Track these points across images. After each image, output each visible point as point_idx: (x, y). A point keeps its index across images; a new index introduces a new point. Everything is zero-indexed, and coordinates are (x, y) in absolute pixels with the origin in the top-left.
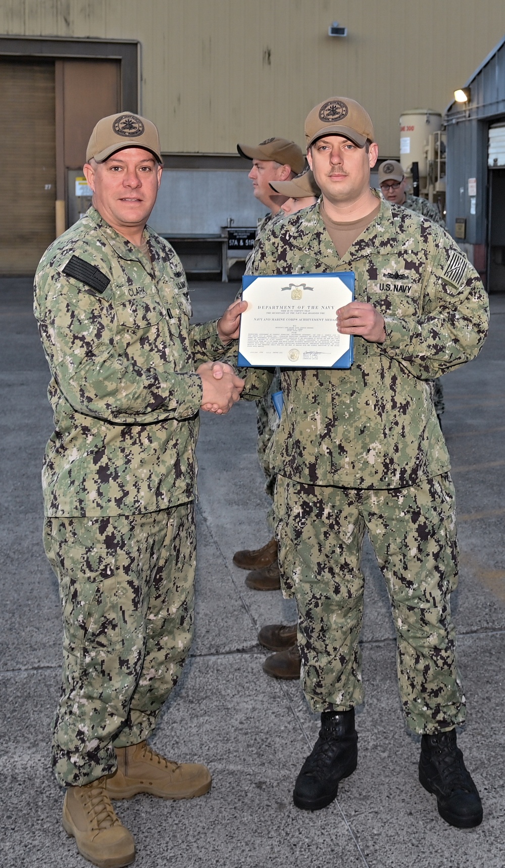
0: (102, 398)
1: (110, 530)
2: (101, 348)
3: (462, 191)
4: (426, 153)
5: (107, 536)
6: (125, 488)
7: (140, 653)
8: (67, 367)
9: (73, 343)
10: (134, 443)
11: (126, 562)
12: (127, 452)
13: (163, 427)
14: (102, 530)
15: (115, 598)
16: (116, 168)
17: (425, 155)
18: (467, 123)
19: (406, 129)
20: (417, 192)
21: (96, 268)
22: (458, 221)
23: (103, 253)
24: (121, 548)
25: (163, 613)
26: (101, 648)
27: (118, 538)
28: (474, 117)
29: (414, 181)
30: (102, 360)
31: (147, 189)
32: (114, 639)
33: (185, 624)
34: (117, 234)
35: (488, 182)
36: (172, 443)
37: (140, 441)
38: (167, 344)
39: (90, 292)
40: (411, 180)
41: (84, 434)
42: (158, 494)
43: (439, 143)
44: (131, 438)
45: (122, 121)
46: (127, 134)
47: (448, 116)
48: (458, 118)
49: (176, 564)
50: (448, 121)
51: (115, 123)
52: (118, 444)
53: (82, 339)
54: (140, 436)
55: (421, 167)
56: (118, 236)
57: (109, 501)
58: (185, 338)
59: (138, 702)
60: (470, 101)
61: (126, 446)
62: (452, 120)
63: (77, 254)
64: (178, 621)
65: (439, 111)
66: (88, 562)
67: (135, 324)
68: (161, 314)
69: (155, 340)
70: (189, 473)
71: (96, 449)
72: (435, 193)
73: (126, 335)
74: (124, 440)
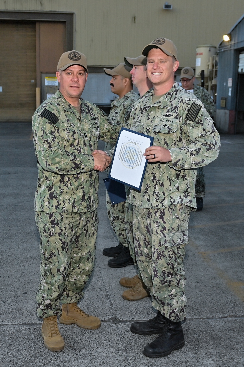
0: (54, 165)
1: (53, 218)
2: (54, 145)
3: (225, 84)
4: (208, 66)
5: (52, 220)
6: (59, 202)
7: (65, 268)
8: (41, 152)
9: (44, 143)
10: (65, 185)
11: (59, 231)
12: (62, 188)
13: (77, 180)
14: (50, 217)
15: (55, 245)
16: (69, 73)
17: (207, 67)
18: (229, 51)
19: (199, 54)
20: (203, 85)
21: (54, 114)
22: (222, 99)
23: (57, 108)
24: (57, 225)
25: (80, 254)
26: (51, 264)
27: (56, 221)
28: (232, 48)
29: (202, 79)
30: (54, 150)
31: (81, 82)
32: (55, 261)
33: (89, 261)
34: (66, 101)
35: (238, 80)
36: (81, 187)
37: (67, 185)
38: (82, 148)
39: (50, 123)
40: (200, 79)
41: (46, 179)
42: (73, 206)
43: (214, 61)
44: (64, 183)
45: (72, 54)
46: (74, 59)
47: (219, 47)
48: (224, 49)
49: (86, 236)
50: (219, 50)
51: (69, 55)
52: (58, 185)
53: (47, 141)
54: (67, 183)
55: (206, 73)
56: (66, 102)
57: (53, 206)
58: (92, 146)
59: (70, 288)
60: (231, 40)
61: (62, 186)
62: (221, 50)
63: (47, 108)
64: (86, 259)
65: (215, 45)
66: (45, 229)
67: (68, 138)
68: (81, 135)
69: (77, 145)
70: (89, 200)
71: (50, 186)
72: (212, 85)
73: (65, 142)
74: (61, 184)
